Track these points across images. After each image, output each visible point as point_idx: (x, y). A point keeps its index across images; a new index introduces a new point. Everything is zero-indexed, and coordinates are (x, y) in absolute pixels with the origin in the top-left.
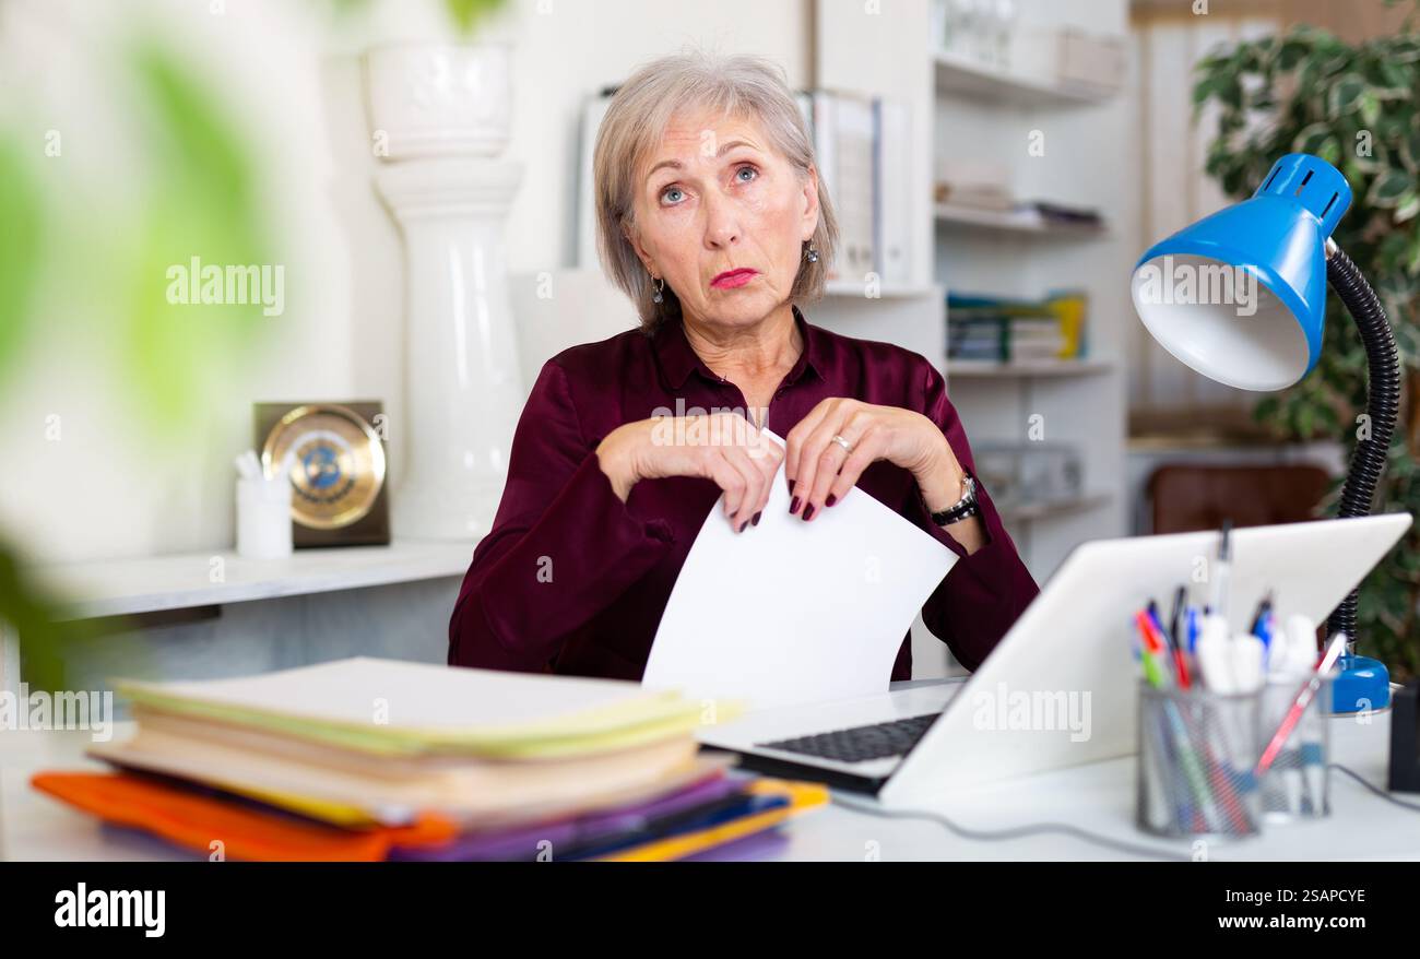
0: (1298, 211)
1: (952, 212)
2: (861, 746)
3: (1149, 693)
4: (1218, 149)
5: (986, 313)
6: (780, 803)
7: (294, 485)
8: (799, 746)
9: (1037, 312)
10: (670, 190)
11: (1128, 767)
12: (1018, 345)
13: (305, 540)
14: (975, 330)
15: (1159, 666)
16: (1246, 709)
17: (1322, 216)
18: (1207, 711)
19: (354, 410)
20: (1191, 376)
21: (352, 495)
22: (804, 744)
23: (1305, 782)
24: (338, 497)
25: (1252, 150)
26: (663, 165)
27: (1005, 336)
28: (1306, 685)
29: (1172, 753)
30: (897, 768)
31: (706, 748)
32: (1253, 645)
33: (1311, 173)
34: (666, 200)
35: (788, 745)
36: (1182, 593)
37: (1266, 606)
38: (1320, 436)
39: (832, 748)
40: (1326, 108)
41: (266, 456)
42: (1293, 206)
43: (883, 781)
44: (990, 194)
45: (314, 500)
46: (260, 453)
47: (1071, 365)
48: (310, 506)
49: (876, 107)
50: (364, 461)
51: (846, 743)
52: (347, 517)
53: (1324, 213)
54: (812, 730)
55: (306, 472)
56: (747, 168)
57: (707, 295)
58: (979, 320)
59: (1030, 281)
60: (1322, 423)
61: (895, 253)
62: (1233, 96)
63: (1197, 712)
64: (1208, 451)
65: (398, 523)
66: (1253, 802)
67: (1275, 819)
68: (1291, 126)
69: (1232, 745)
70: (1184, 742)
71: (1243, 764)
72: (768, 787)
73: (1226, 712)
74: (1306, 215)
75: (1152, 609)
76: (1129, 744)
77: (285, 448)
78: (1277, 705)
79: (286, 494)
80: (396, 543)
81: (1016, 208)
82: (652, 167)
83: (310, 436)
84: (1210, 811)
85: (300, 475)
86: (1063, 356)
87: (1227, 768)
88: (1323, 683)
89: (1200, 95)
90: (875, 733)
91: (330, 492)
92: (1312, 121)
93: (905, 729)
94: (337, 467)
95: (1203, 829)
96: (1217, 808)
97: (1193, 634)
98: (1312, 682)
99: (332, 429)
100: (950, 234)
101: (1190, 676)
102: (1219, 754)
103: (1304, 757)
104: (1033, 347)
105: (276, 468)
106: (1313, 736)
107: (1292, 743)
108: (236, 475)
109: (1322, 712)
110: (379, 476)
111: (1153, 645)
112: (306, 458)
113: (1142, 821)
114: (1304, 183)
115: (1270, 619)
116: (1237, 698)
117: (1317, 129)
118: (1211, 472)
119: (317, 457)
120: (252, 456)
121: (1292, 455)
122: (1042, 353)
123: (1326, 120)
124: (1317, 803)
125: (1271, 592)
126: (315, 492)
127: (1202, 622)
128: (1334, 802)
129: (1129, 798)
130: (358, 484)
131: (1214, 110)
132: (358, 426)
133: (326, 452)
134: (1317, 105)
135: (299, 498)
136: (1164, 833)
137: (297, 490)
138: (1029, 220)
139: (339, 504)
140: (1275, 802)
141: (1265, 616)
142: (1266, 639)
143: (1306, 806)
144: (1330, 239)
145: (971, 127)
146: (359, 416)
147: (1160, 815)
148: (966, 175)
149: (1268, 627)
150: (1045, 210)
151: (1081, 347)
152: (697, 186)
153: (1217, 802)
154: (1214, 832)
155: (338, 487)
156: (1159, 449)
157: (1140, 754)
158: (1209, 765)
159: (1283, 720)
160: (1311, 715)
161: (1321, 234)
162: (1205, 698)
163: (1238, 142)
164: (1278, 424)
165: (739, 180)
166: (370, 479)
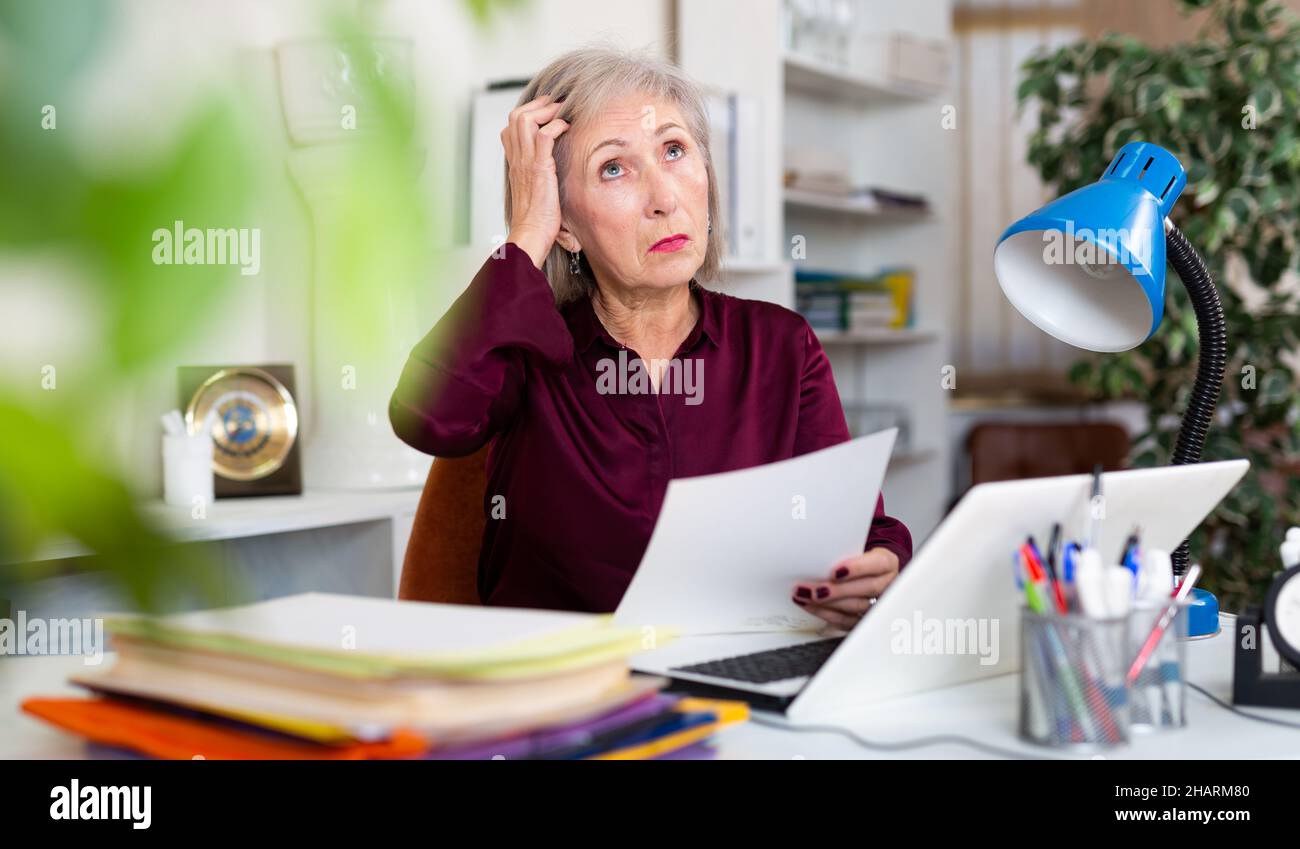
0: (1140, 193)
1: (801, 196)
2: (764, 669)
3: (1030, 619)
4: (1038, 141)
5: (828, 287)
6: (709, 719)
7: (216, 442)
8: (709, 669)
9: (873, 286)
10: (610, 166)
11: (1011, 685)
12: (856, 315)
13: (225, 490)
14: (818, 302)
15: (1040, 593)
16: (1116, 632)
17: (1162, 197)
18: (1082, 633)
19: (271, 373)
20: (1044, 338)
21: (267, 450)
22: (713, 668)
23: (1165, 698)
24: (255, 451)
25: (1067, 142)
26: (608, 143)
27: (844, 308)
28: (1165, 610)
29: (1052, 670)
30: (804, 688)
31: (635, 673)
32: (1124, 574)
33: (1151, 160)
34: (606, 174)
35: (699, 668)
36: (1057, 530)
37: (1133, 541)
38: (1128, 397)
39: (739, 670)
40: (1135, 105)
41: (190, 416)
42: (1135, 188)
43: (791, 699)
44: (831, 180)
45: (233, 454)
46: (184, 412)
47: (900, 334)
48: (228, 459)
49: (732, 101)
50: (278, 419)
51: (750, 666)
52: (264, 468)
53: (1165, 192)
54: (719, 654)
55: (226, 429)
56: (675, 146)
57: (643, 260)
58: (820, 293)
59: (862, 259)
60: (1129, 385)
61: (749, 233)
62: (1052, 94)
63: (1073, 634)
64: (1017, 411)
65: (309, 475)
66: (1122, 714)
67: (1139, 730)
68: (1101, 121)
69: (1105, 664)
70: (1063, 661)
71: (1114, 681)
72: (693, 706)
73: (1100, 634)
74: (1148, 196)
75: (1031, 542)
76: (1013, 662)
77: (207, 409)
78: (1141, 629)
79: (208, 449)
80: (307, 494)
81: (854, 193)
82: (596, 145)
83: (229, 397)
84: (1087, 723)
85: (220, 431)
86: (895, 325)
87: (1101, 683)
88: (1180, 609)
89: (1023, 93)
90: (775, 657)
91: (247, 446)
92: (1122, 116)
93: (802, 654)
94: (253, 423)
95: (1082, 739)
96: (1093, 720)
97: (1069, 567)
98: (1170, 610)
99: (249, 390)
100: (797, 216)
101: (1069, 604)
102: (1093, 672)
103: (1164, 674)
104: (870, 317)
105: (198, 425)
106: (1170, 656)
107: (1153, 662)
108: (162, 432)
109: (1178, 636)
110: (292, 432)
111: (1036, 576)
112: (225, 417)
113: (1025, 732)
114: (1146, 168)
115: (1136, 552)
116: (1110, 622)
117: (1126, 124)
118: (1023, 429)
119: (235, 414)
120: (176, 414)
121: (1094, 414)
122: (876, 323)
123: (1135, 115)
124: (1176, 716)
125: (1137, 530)
126: (234, 447)
127: (1075, 557)
128: (1190, 714)
129: (1012, 713)
130: (272, 439)
131: (1034, 107)
132: (273, 387)
133: (246, 410)
134: (1127, 102)
135: (220, 453)
136: (1046, 743)
137: (218, 445)
138: (865, 204)
139: (255, 458)
140: (1141, 716)
141: (1132, 550)
142: (1134, 569)
143: (1167, 718)
144: (1167, 218)
145: (815, 121)
146: (275, 378)
147: (1041, 726)
148: (813, 163)
149: (1136, 559)
150: (879, 195)
151: (909, 317)
152: (634, 162)
153: (1092, 715)
154: (1091, 742)
155: (254, 442)
156: (975, 409)
157: (1022, 671)
158: (1084, 681)
159: (1145, 643)
160: (1168, 637)
161: (1161, 212)
162: (1083, 623)
163: (1056, 135)
164: (1090, 385)
165: (670, 158)
166: (284, 435)
